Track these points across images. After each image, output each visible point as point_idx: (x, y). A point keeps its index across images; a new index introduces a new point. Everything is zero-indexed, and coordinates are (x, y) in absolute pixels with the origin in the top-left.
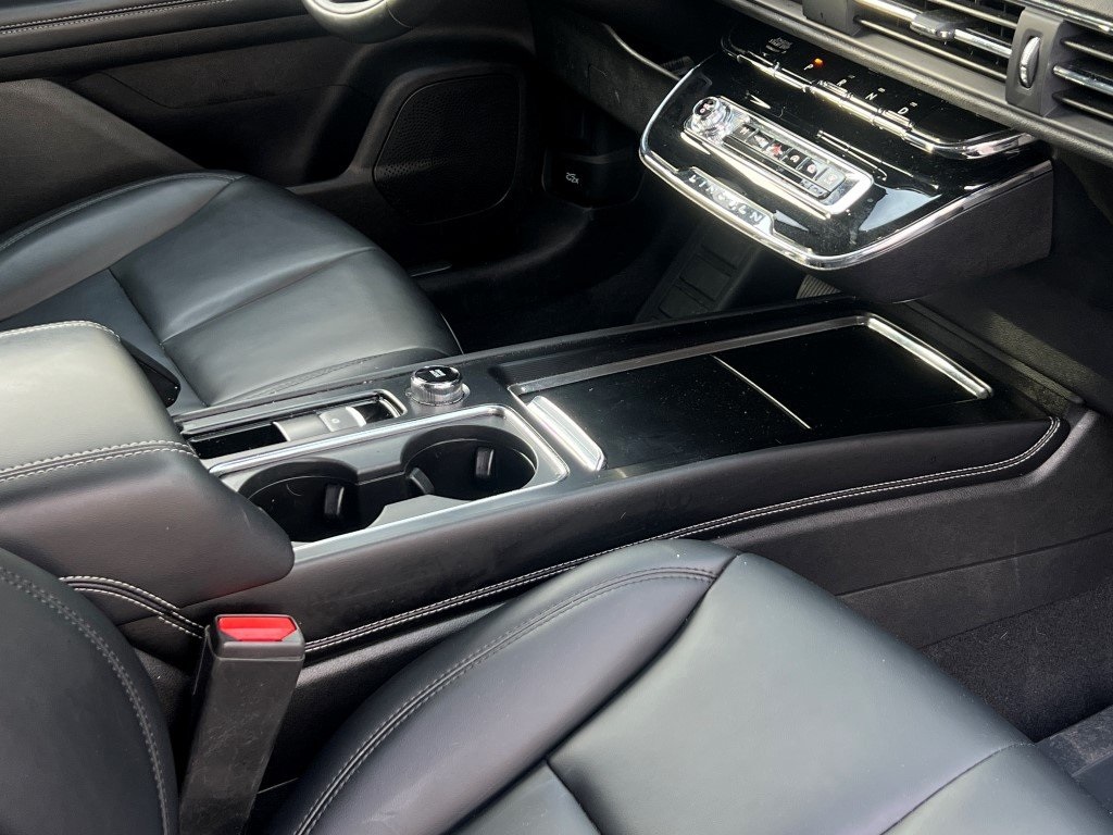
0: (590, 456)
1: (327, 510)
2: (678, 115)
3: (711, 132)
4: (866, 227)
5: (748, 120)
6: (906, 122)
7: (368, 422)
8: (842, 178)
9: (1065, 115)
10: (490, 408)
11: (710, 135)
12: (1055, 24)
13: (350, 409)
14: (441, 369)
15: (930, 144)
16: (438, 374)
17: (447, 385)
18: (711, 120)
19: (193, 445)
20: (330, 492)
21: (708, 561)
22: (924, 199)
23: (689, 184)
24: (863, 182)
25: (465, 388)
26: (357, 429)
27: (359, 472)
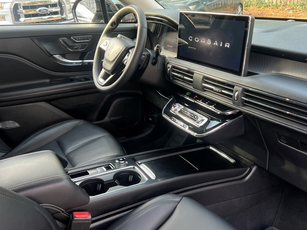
0: (153, 176)
1: (98, 189)
2: (169, 107)
3: (176, 110)
4: (207, 128)
5: (183, 108)
6: (214, 108)
7: (106, 170)
8: (202, 119)
9: (244, 106)
10: (132, 167)
11: (176, 111)
12: (241, 89)
13: (103, 168)
14: (122, 159)
15: (219, 112)
16: (121, 159)
17: (123, 162)
18: (176, 108)
19: (70, 176)
20: (98, 185)
21: (177, 199)
22: (218, 123)
23: (172, 120)
24: (206, 120)
25: (127, 162)
26: (104, 171)
27: (104, 181)
